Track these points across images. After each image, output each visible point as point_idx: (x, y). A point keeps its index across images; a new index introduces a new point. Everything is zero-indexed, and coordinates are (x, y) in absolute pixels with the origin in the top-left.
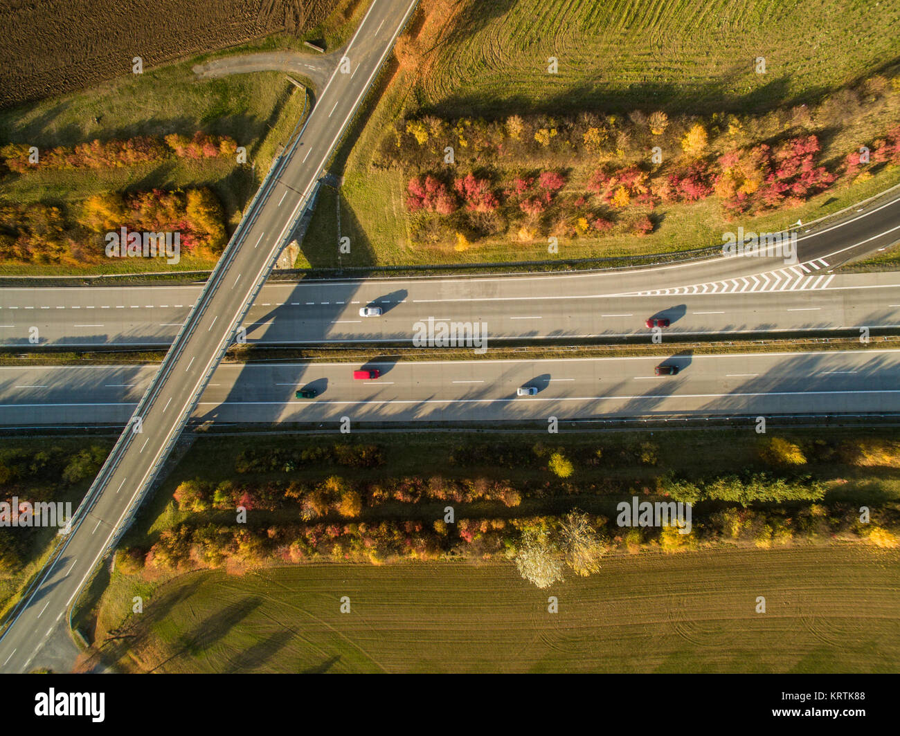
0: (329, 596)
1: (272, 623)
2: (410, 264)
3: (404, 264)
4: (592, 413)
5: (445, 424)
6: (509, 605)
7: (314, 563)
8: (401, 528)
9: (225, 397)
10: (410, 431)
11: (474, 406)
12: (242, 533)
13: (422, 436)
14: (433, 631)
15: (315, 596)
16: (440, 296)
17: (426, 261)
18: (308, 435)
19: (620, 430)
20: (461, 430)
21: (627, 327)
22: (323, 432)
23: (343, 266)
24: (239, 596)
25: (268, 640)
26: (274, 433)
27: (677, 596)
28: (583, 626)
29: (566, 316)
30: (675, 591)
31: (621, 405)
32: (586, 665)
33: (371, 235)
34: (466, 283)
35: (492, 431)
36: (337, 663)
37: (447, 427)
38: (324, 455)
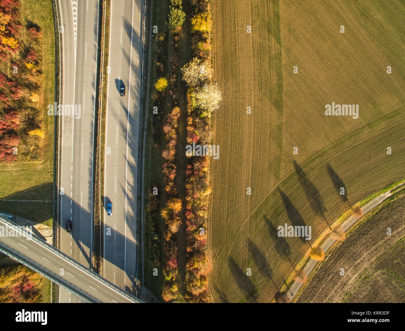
0: (229, 219)
1: (243, 251)
2: (53, 163)
3: (52, 166)
4: (139, 68)
5: (140, 149)
6: (239, 118)
7: (210, 227)
8: (189, 176)
9: (122, 270)
10: (143, 169)
11: (130, 133)
12: (188, 266)
13: (147, 163)
14: (253, 161)
15: (229, 227)
16: (70, 147)
17: (51, 154)
18: (144, 226)
19: (150, 53)
20: (144, 140)
21: (93, 46)
22: (142, 217)
23: (52, 200)
24: (226, 269)
25: (252, 254)
26: (143, 244)
27: (238, 27)
28: (253, 78)
29: (84, 79)
30: (235, 28)
31: (135, 52)
32: (275, 78)
33: (33, 184)
34: (64, 133)
35: (146, 123)
36: (267, 216)
37: (142, 148)
38: (152, 218)
